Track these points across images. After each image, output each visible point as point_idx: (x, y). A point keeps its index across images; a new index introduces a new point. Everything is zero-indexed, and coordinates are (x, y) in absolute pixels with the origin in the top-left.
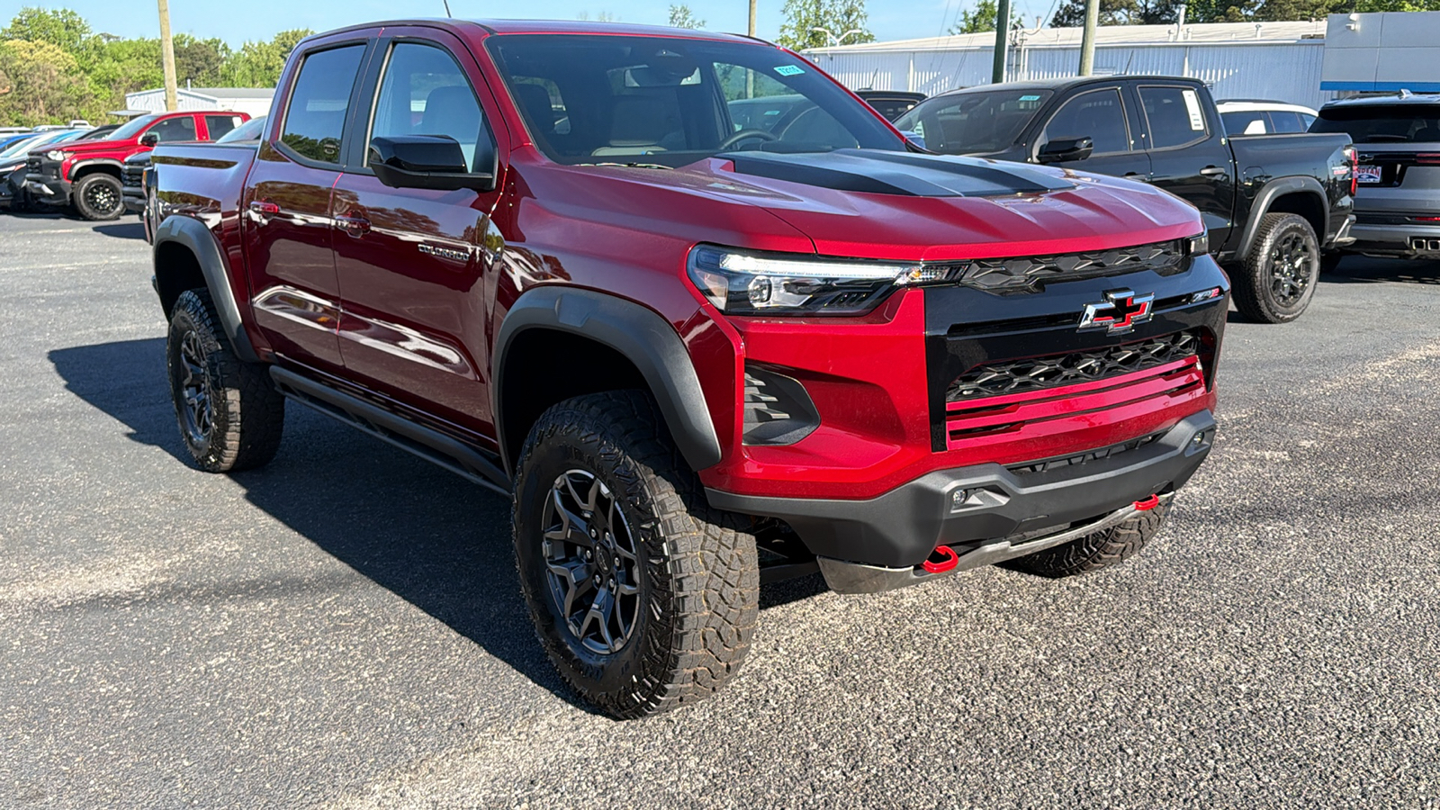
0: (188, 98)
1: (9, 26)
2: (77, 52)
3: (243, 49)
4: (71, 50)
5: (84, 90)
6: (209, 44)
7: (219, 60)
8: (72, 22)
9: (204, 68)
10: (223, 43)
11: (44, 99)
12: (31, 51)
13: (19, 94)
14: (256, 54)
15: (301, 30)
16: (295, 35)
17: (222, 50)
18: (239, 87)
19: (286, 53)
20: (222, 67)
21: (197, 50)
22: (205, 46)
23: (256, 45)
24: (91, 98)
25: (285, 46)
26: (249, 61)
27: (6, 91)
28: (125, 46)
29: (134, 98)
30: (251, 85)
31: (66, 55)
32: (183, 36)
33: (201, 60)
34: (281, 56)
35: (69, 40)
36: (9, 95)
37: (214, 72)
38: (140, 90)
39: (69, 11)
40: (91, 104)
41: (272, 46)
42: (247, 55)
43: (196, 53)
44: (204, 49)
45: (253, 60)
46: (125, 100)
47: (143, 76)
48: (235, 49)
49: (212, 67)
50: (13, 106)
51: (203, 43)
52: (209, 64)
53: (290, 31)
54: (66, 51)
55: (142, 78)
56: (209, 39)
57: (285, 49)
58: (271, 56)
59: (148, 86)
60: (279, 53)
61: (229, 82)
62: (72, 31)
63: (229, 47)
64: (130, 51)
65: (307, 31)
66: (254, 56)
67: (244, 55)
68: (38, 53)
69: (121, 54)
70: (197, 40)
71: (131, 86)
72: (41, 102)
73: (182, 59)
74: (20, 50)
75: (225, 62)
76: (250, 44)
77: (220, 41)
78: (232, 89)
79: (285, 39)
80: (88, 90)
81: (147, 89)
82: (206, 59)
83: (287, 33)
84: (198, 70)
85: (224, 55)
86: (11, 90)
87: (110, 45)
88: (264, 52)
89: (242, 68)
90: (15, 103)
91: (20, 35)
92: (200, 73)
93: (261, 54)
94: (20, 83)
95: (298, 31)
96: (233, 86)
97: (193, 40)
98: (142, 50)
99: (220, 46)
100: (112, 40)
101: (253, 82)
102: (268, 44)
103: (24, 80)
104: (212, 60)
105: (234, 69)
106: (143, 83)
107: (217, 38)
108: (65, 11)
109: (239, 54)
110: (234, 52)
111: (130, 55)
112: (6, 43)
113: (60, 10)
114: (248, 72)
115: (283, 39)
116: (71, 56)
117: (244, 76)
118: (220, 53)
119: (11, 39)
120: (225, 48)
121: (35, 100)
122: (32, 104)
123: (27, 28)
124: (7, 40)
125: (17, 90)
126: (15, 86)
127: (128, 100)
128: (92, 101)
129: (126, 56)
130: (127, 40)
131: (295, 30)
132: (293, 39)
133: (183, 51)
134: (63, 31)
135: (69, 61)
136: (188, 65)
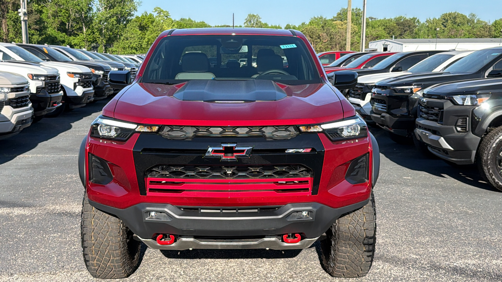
0: (392, 43)
1: (336, 16)
2: (359, 25)
3: (426, 22)
4: (357, 24)
5: (354, 40)
6: (412, 19)
7: (415, 27)
8: (359, 13)
9: (407, 30)
10: (417, 19)
11: (339, 44)
12: (342, 25)
13: (330, 42)
14: (431, 23)
15: (453, 12)
16: (450, 14)
17: (417, 22)
18: (422, 38)
19: (444, 22)
20: (416, 30)
21: (406, 23)
22: (410, 21)
23: (432, 20)
24: (356, 43)
25: (445, 20)
26: (428, 27)
27: (326, 41)
28: (377, 22)
29: (371, 44)
30: (427, 37)
31: (354, 26)
32: (401, 17)
33: (407, 27)
34: (442, 24)
35: (356, 20)
36: (327, 43)
37: (412, 32)
38: (375, 40)
39: (358, 9)
40: (356, 46)
41: (439, 20)
42: (427, 24)
43: (406, 24)
44: (409, 22)
45: (429, 26)
46: (368, 44)
47: (377, 34)
48: (422, 21)
49: (411, 30)
50: (328, 47)
51: (409, 20)
52: (410, 29)
53: (448, 13)
54: (355, 25)
55: (376, 36)
56: (411, 18)
57: (444, 21)
58: (438, 24)
59: (379, 38)
60: (441, 23)
61: (417, 36)
62: (358, 16)
63: (420, 21)
64: (379, 24)
65: (456, 12)
66: (431, 25)
67: (426, 24)
68: (344, 26)
69: (375, 25)
70: (407, 18)
71: (372, 39)
72: (338, 45)
73: (399, 26)
74: (338, 25)
75: (417, 28)
76: (429, 19)
77: (416, 18)
78: (419, 39)
79: (445, 17)
80: (355, 40)
81: (378, 40)
82: (409, 26)
83: (447, 14)
84: (405, 31)
85: (417, 24)
86: (328, 41)
87: (372, 22)
88: (435, 23)
89: (424, 30)
90: (328, 46)
91: (339, 19)
92: (406, 32)
93: (433, 23)
94: (331, 38)
95: (452, 13)
96: (419, 38)
97: (406, 18)
98: (383, 23)
99: (416, 20)
100: (373, 20)
101: (428, 36)
102: (437, 19)
103: (333, 37)
104: (411, 27)
105: (420, 30)
106: (377, 38)
107: (415, 17)
108: (357, 9)
109: (424, 24)
110: (422, 23)
111: (379, 26)
112: (334, 22)
113: (355, 8)
114: (426, 32)
115: (444, 16)
116: (356, 27)
117: (424, 33)
118: (415, 23)
119: (336, 21)
120: (418, 21)
121: (336, 45)
122: (334, 46)
123: (342, 16)
124: (334, 21)
125: (330, 41)
126: (329, 39)
127: (370, 44)
128: (356, 45)
129: (377, 26)
130: (379, 19)
131: (450, 12)
132: (449, 16)
133: (400, 23)
134: (355, 17)
135: (355, 28)
136: (401, 29)
